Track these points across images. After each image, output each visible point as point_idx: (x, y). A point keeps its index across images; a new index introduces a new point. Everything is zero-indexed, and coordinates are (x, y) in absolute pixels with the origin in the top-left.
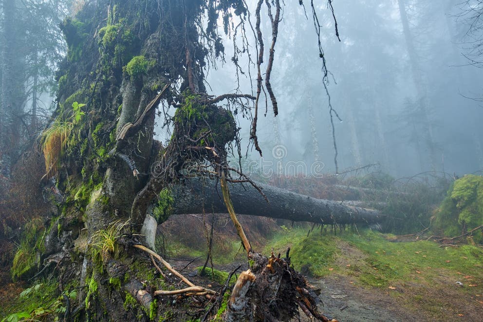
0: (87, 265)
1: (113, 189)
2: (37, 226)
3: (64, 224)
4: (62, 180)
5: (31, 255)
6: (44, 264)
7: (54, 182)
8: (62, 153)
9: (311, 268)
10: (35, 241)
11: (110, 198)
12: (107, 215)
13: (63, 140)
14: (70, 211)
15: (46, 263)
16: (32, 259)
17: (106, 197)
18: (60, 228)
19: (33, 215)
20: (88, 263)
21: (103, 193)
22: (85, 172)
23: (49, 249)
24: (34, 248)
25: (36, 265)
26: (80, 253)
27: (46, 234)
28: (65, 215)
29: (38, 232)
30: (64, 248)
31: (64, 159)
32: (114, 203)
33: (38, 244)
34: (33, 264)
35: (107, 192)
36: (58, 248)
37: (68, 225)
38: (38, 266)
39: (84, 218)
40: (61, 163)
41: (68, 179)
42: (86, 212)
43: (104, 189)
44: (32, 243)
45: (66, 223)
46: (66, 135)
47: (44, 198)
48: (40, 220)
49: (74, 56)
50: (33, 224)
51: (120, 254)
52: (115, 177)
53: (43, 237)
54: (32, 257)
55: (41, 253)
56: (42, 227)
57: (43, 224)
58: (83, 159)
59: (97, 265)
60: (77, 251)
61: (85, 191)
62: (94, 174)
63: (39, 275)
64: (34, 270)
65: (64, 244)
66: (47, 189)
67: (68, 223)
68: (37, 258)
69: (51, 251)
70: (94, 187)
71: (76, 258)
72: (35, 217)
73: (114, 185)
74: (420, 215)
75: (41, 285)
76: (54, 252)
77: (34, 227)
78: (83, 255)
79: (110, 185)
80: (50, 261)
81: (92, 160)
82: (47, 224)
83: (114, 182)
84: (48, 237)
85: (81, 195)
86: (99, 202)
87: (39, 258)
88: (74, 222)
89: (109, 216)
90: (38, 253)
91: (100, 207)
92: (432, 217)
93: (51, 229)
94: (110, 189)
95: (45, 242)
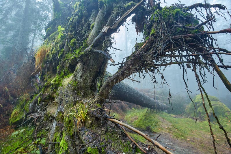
0: (56, 126)
1: (81, 77)
2: (26, 98)
3: (42, 98)
4: (43, 74)
5: (21, 112)
6: (27, 118)
7: (37, 77)
8: (46, 59)
9: (151, 128)
10: (24, 106)
11: (78, 83)
12: (76, 93)
13: (47, 52)
14: (46, 90)
15: (28, 118)
16: (21, 114)
17: (75, 81)
18: (40, 100)
19: (25, 92)
20: (57, 124)
21: (74, 79)
22: (59, 68)
23: (31, 110)
24: (23, 109)
25: (23, 118)
26: (50, 116)
27: (30, 102)
28: (43, 92)
29: (26, 101)
30: (39, 111)
31: (46, 62)
32: (81, 86)
33: (25, 107)
34: (21, 118)
35: (76, 78)
36: (36, 110)
37: (45, 98)
38: (24, 119)
39: (55, 95)
40: (44, 65)
41: (47, 73)
42: (58, 91)
43: (75, 76)
44: (22, 106)
45: (44, 97)
46: (49, 49)
47: (32, 84)
48: (28, 95)
49: (57, 17)
50: (24, 97)
51: (91, 124)
52: (83, 68)
53: (28, 104)
54: (21, 113)
55: (26, 112)
56: (29, 99)
57: (29, 97)
58: (59, 60)
59: (68, 129)
60: (48, 115)
61: (59, 79)
62: (65, 69)
63: (24, 124)
64: (21, 120)
65: (39, 109)
66: (34, 80)
67: (45, 97)
68: (24, 114)
69: (32, 111)
70: (64, 77)
71: (47, 119)
72: (26, 93)
73: (82, 74)
74: (182, 108)
75: (24, 130)
76: (33, 112)
77: (24, 99)
78: (53, 118)
79: (79, 74)
80: (31, 117)
81: (65, 61)
82: (32, 97)
83: (83, 72)
84: (31, 104)
85: (55, 81)
86: (71, 84)
87: (25, 115)
88: (49, 97)
89: (77, 94)
90: (24, 112)
91: (71, 87)
92: (186, 109)
93: (33, 100)
94: (79, 77)
95: (29, 106)
